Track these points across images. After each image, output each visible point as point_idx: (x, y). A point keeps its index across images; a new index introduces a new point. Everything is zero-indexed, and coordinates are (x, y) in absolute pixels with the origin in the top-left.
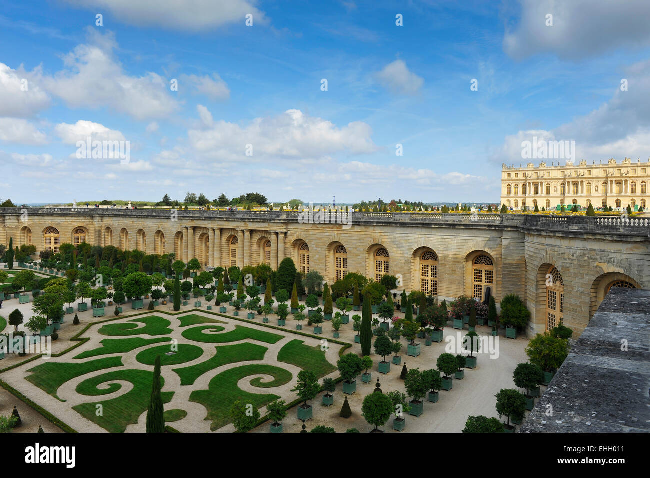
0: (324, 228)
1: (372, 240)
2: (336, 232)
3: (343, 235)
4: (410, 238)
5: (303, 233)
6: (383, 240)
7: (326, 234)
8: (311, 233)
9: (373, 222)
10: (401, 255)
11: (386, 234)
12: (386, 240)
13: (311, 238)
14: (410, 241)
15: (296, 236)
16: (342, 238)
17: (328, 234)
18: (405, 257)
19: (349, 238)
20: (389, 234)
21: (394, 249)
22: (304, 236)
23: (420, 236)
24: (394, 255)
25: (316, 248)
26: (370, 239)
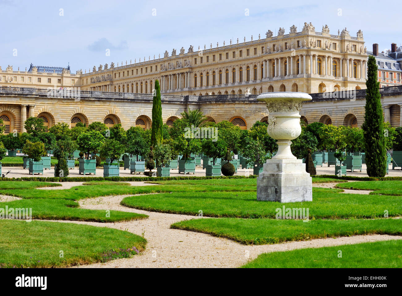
0: (68, 103)
1: (108, 112)
2: (80, 106)
3: (85, 108)
4: (134, 110)
5: (49, 107)
6: (117, 111)
7: (71, 107)
8: (56, 107)
9: (112, 99)
10: (129, 121)
11: (119, 107)
12: (118, 111)
13: (57, 111)
14: (135, 112)
15: (41, 110)
16: (84, 110)
17: (72, 108)
18: (131, 123)
19: (90, 110)
20: (120, 107)
21: (124, 117)
22: (50, 109)
23: (141, 108)
24: (124, 121)
25: (61, 119)
26: (107, 111)
